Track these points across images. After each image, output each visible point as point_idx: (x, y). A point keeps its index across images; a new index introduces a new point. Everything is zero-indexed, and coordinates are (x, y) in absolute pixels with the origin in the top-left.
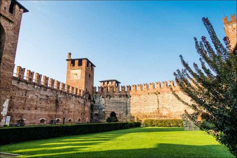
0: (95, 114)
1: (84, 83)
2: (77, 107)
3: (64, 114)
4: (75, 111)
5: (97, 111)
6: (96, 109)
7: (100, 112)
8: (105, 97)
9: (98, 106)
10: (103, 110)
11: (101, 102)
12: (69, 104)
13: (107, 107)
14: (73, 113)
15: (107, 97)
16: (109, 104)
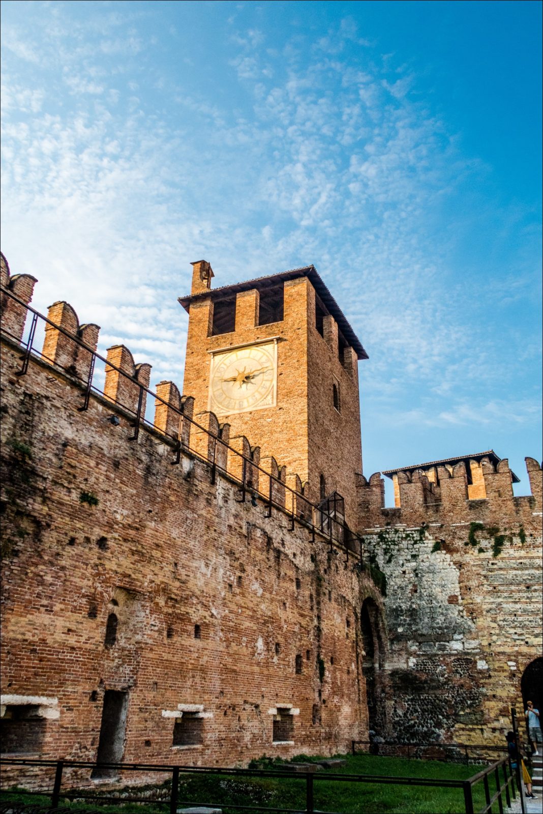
0: (395, 673)
1: (304, 429)
2: (256, 586)
3: (110, 638)
4: (236, 630)
5: (410, 654)
6: (397, 638)
7: (431, 657)
8: (459, 544)
9: (413, 613)
10: (456, 646)
11: (427, 578)
12: (172, 545)
13: (481, 622)
14: (214, 643)
15: (473, 542)
16: (495, 591)
